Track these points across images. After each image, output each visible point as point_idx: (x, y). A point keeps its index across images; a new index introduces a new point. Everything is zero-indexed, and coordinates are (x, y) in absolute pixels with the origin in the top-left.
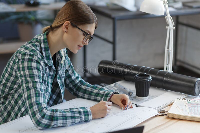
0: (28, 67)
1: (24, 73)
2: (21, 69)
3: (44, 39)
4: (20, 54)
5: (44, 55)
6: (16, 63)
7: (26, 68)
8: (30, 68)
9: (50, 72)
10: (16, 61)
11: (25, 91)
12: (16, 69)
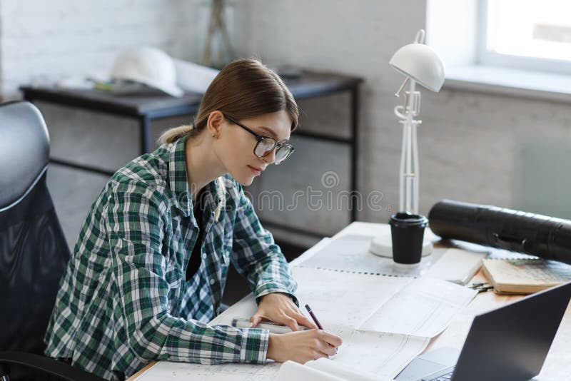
0: (130, 213)
1: (122, 227)
2: (116, 217)
3: (177, 153)
4: (118, 181)
5: (173, 189)
6: (108, 203)
7: (126, 217)
8: (134, 217)
9: (184, 232)
10: (109, 199)
11: (119, 271)
12: (105, 216)
